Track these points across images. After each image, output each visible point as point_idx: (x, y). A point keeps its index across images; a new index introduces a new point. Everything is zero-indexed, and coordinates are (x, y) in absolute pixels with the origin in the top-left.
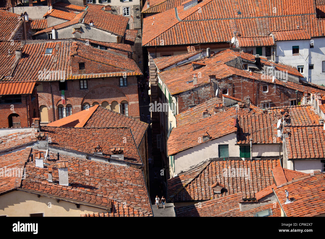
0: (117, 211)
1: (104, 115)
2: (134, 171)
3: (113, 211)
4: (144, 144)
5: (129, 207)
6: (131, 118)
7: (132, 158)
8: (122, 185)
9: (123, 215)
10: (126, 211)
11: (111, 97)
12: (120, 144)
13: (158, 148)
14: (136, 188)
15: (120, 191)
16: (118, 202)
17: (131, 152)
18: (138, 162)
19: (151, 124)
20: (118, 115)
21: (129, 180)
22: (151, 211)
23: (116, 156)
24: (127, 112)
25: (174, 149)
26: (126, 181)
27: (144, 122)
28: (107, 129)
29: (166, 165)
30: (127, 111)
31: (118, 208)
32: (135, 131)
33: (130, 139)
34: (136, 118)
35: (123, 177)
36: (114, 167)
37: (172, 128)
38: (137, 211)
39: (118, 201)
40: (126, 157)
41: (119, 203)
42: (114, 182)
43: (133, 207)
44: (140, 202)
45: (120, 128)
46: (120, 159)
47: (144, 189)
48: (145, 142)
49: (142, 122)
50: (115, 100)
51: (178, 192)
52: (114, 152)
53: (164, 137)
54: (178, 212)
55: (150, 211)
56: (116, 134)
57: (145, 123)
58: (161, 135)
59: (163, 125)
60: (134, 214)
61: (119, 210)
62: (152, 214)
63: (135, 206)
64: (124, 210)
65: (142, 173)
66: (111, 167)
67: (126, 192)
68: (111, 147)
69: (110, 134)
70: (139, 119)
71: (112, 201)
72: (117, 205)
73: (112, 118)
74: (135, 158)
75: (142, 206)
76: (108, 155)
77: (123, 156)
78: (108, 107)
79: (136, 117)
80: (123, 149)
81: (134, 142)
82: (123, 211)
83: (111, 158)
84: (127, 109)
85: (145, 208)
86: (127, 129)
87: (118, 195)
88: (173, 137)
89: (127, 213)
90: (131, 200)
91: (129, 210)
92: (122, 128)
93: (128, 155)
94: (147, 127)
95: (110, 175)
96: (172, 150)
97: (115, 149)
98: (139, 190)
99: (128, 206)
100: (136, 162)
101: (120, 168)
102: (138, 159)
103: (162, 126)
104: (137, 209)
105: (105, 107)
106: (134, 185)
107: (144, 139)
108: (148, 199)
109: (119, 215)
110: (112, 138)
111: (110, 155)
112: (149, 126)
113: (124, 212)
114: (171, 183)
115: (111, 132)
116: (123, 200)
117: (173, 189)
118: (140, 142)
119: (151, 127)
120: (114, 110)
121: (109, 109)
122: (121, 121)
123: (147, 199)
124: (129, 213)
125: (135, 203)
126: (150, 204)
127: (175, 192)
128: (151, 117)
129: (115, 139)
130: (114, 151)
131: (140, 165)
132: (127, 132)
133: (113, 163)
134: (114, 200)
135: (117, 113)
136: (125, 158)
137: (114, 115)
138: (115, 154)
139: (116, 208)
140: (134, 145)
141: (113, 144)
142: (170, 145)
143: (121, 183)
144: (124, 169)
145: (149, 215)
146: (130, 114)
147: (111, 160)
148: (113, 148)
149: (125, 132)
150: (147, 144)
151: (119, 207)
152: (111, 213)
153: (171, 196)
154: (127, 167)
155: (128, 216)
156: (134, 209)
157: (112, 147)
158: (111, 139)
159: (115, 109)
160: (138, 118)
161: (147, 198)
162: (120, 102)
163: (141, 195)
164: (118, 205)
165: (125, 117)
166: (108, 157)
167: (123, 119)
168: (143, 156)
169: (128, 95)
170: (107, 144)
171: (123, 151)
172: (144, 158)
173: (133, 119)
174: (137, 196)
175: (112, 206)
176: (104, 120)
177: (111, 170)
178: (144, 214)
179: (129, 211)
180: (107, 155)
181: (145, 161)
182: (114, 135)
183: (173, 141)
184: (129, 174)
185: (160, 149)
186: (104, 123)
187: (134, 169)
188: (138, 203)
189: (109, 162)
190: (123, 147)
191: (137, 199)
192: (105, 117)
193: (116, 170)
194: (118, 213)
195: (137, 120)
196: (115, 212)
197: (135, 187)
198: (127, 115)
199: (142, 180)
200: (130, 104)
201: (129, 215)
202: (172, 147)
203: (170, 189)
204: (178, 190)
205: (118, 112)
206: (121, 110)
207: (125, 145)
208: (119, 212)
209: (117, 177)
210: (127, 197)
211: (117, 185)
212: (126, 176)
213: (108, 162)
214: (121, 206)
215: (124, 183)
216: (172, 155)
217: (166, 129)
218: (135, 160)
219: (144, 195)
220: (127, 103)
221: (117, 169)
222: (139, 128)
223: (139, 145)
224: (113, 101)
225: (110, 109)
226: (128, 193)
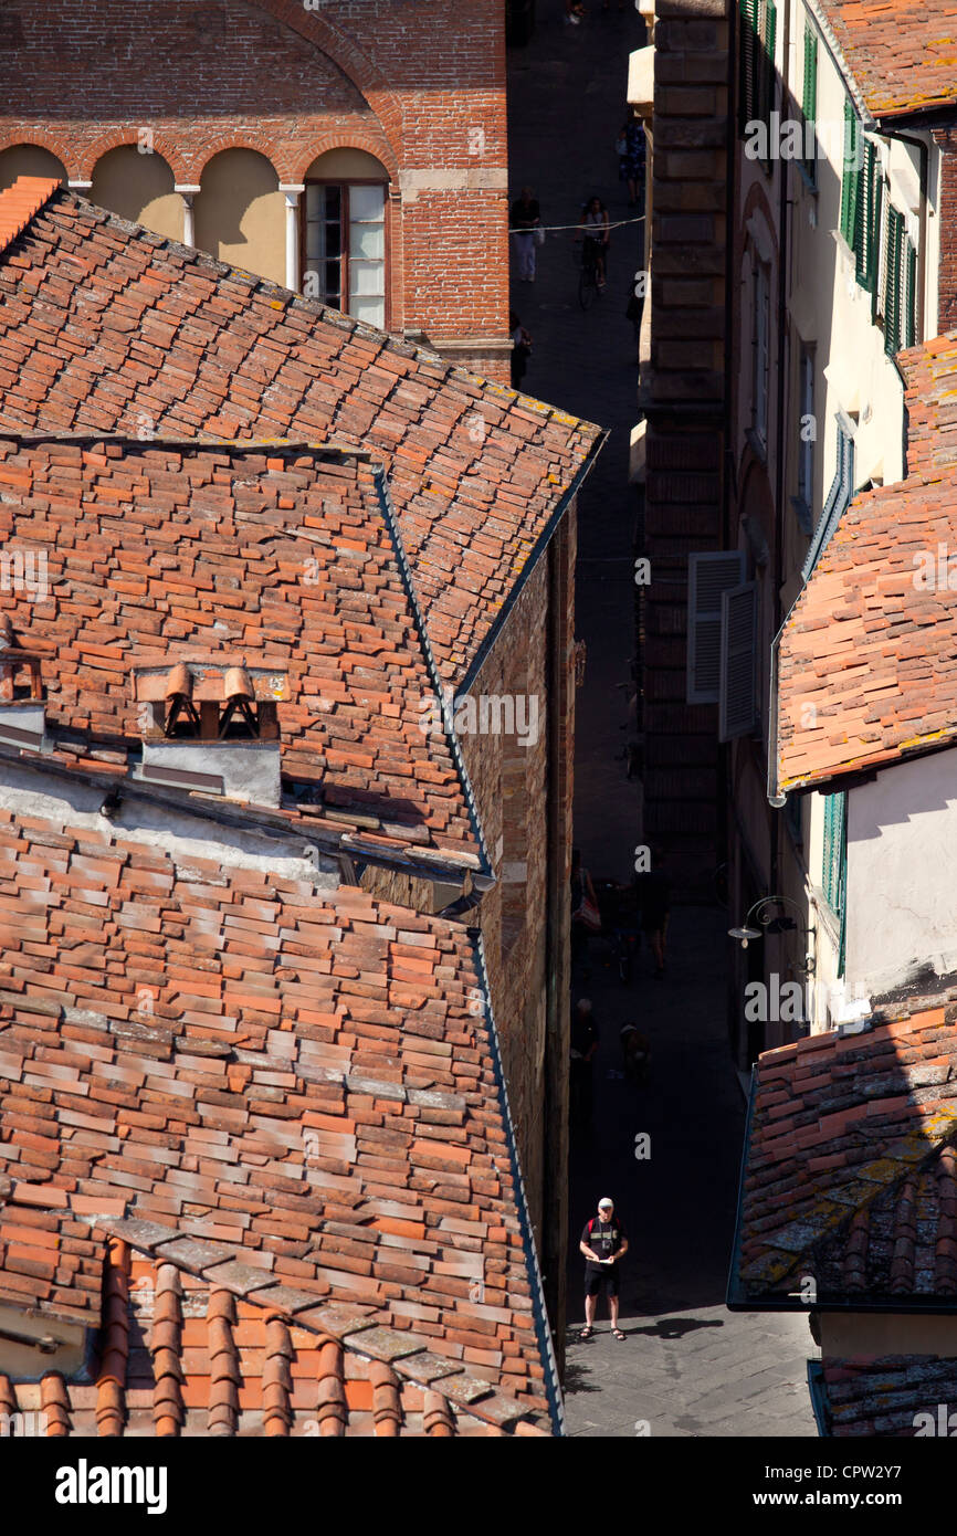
0: (161, 1364)
1: (103, 297)
2: (386, 932)
3: (117, 1362)
4: (540, 652)
5: (296, 1333)
6: (409, 349)
7: (374, 787)
8: (237, 1084)
9: (222, 1413)
10: (261, 1367)
11: (199, 111)
12: (254, 635)
13: (694, 697)
14: (389, 1127)
15: (210, 1145)
16: (182, 1268)
17: (361, 725)
18: (431, 845)
19: (639, 431)
20: (269, 307)
21: (318, 1033)
22: (538, 1384)
23: (191, 758)
24: (369, 282)
25: (854, 722)
26: (281, 1043)
27: (543, 408)
28: (115, 450)
29: (775, 888)
30: (370, 264)
31: (177, 1336)
32: (437, 497)
33: (371, 580)
34: (470, 354)
35: (255, 994)
36: (164, 881)
37: (859, 482)
38: (378, 1373)
39: (181, 1253)
40: (310, 783)
41: (187, 1281)
42: (145, 1047)
43: (336, 1329)
44: (422, 1284)
45: (268, 452)
46: (235, 795)
47: (476, 1143)
48: (550, 618)
49: (524, 401)
50: (250, 143)
51: (864, 1195)
52: (174, 712)
53: (769, 584)
54: (848, 1412)
55: (521, 1383)
56: (211, 518)
57: (561, 416)
58: (740, 552)
59: (768, 450)
60: (342, 1409)
61: (177, 1350)
62: (546, 1421)
63: (360, 1322)
64: (237, 1359)
65: (476, 958)
66: (134, 878)
67: (273, 1167)
68: (144, 661)
69: (145, 513)
70: (506, 364)
71: (108, 1247)
72: (166, 1303)
73: (197, 333)
74: (400, 789)
75: (439, 1328)
76: (109, 743)
77: (271, 761)
78: (169, 218)
79: (467, 344)
80: (276, 690)
81: (407, 621)
82: (221, 1367)
83: (139, 775)
84: (371, 244)
85: (471, 1353)
86: (345, 470)
87: (184, 1186)
88: (855, 585)
89: (272, 1398)
90: (323, 1257)
91: (290, 1357)
92: (289, 455)
93: (335, 757)
94: (580, 457)
95: (116, 968)
96: (833, 727)
97: (191, 680)
98: (424, 1149)
99: (289, 1321)
100: (410, 833)
101: (227, 896)
102: (441, 806)
103: (756, 464)
104: (387, 1355)
105: (134, 218)
106: (368, 1086)
107: (535, 596)
108: (518, 1254)
109: (183, 1410)
110: (170, 561)
111: (133, 749)
112: (610, 453)
113: (236, 1382)
114: (798, 1087)
115: (164, 498)
116: (233, 1250)
117: (816, 1163)
118: (483, 628)
119: (637, 462)
120: (227, 253)
121: (165, 232)
122: (294, 376)
123: (500, 1251)
124: (287, 1391)
125: (367, 1288)
126: (536, 1311)
127: (834, 1194)
128: (645, 353)
129: (204, 570)
130: (180, 700)
131: (459, 873)
132: (334, 507)
133: (157, 839)
134: (134, 1239)
135: (257, 287)
136: (292, 789)
137: (224, 305)
138: (181, 733)
139: (156, 1337)
140: (399, 647)
141: (172, 627)
142: (811, 678)
143: (230, 1059)
144: (268, 911)
145: (509, 1425)
146: (399, 303)
147: (137, 805)
148: (162, 669)
149: (314, 503)
150: (571, 647)
151: (180, 1324)
152: (91, 1382)
153: (783, 1239)
154: (306, 888)
155: (274, 1429)
156: (343, 1349)
157: (152, 656)
158: (154, 569)
159: (242, 239)
160: (485, 354)
161: (508, 1242)
162: (305, 160)
163: (433, 1205)
164: (179, 1297)
165: (338, 338)
166: (108, 761)
167: (314, 353)
168: (523, 778)
169: (391, 94)
170: (108, 618)
171: (273, 704)
172: (529, 800)
173: (432, 358)
174: (389, 1209)
175: (105, 1310)
176: (102, 357)
177: (132, 914)
178: (452, 1417)
179: (295, 1370)
180: (91, 740)
181: (537, 836)
182: (193, 530)
183: (853, 628)
184: (325, 965)
185: (712, 708)
186: (105, 387)
187: (386, 908)
188: (396, 1288)
189: (110, 817)
190: (279, 663)
191: (388, 1240)
192: (119, 317)
193: (187, 911)
194: (164, 1388)
195: (471, 374)
196: (137, 1372)
197: (375, 1116)
198: (373, 316)
199: (465, 1038)
200: (409, 196)
201: (288, 1414)
202: (826, 699)
203: (780, 1153)
204: (865, 1172)
205: (269, 276)
206: (311, 250)
207: (307, 644)
208: (179, 1379)
209: (191, 991)
210: (278, 1213)
211: (177, 1083)
212: (286, 986)
213: (102, 823)
214: (202, 1311)
215: (259, 1060)
216: (826, 787)
217: (791, 489)
218: (406, 813)
219: (474, 1210)
220: (382, 182)
221: (196, 902)
222: (490, 467)
223: (477, 659)
224: (222, 144)
225: (188, 241)
226: (294, 1171)
